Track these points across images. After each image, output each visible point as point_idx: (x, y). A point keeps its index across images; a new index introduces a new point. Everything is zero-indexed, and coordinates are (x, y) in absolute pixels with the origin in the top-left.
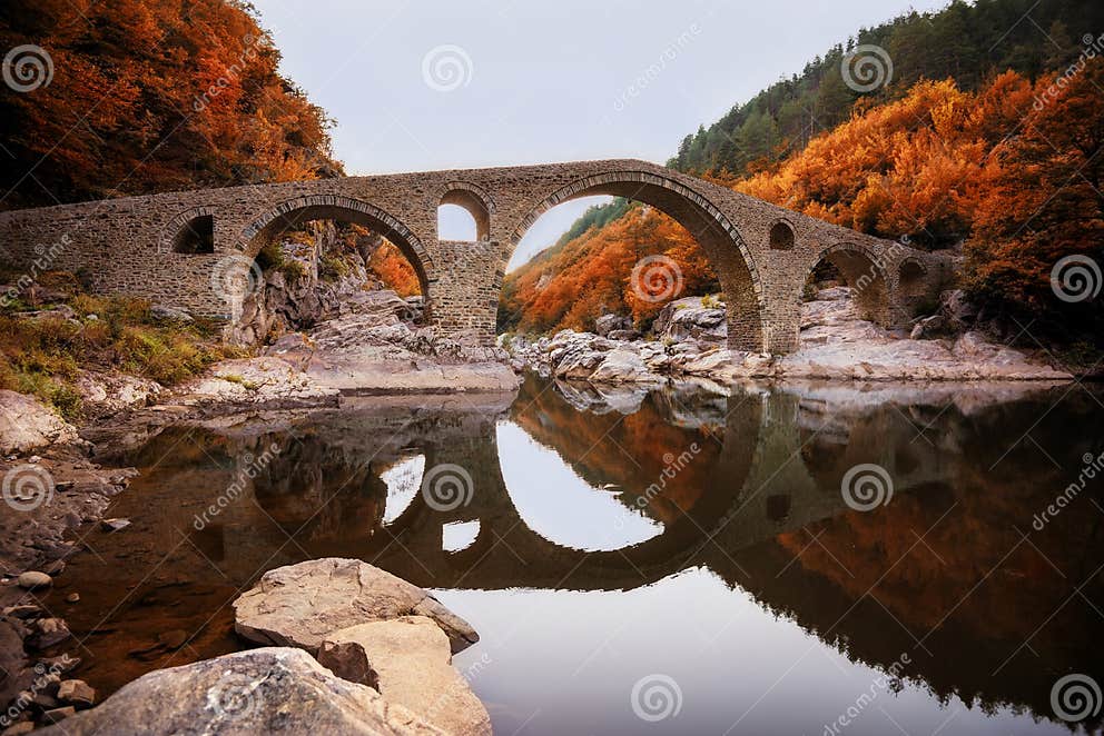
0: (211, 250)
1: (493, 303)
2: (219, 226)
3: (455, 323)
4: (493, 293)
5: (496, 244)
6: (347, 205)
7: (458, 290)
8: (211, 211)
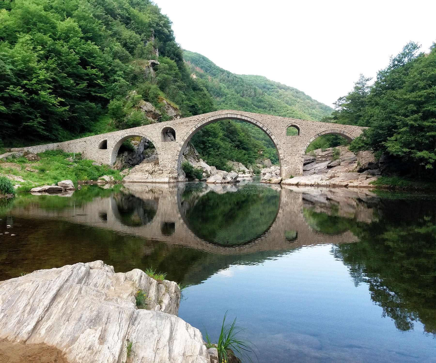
0: (106, 148)
1: (176, 160)
2: (108, 143)
3: (165, 166)
4: (176, 157)
5: (177, 142)
6: (137, 135)
7: (166, 156)
8: (106, 139)
